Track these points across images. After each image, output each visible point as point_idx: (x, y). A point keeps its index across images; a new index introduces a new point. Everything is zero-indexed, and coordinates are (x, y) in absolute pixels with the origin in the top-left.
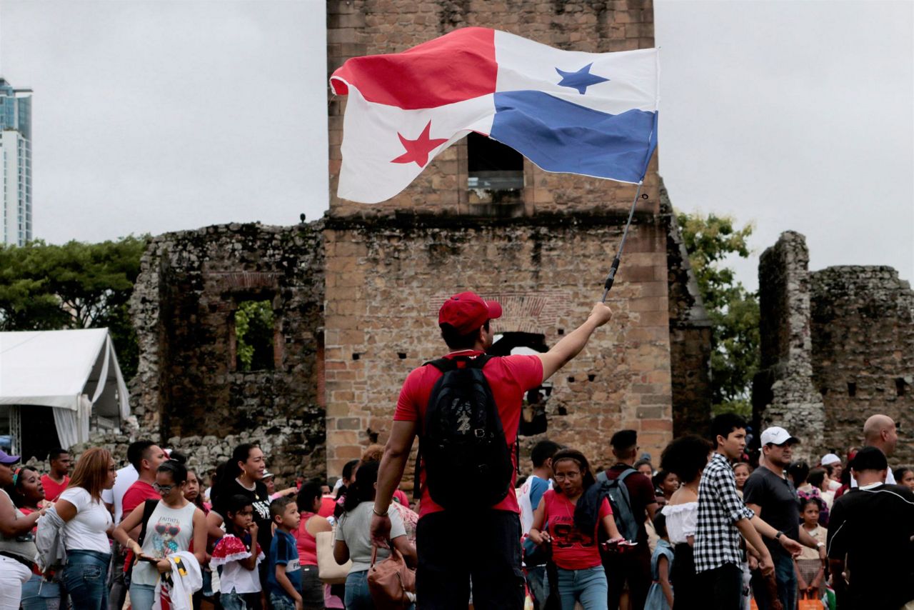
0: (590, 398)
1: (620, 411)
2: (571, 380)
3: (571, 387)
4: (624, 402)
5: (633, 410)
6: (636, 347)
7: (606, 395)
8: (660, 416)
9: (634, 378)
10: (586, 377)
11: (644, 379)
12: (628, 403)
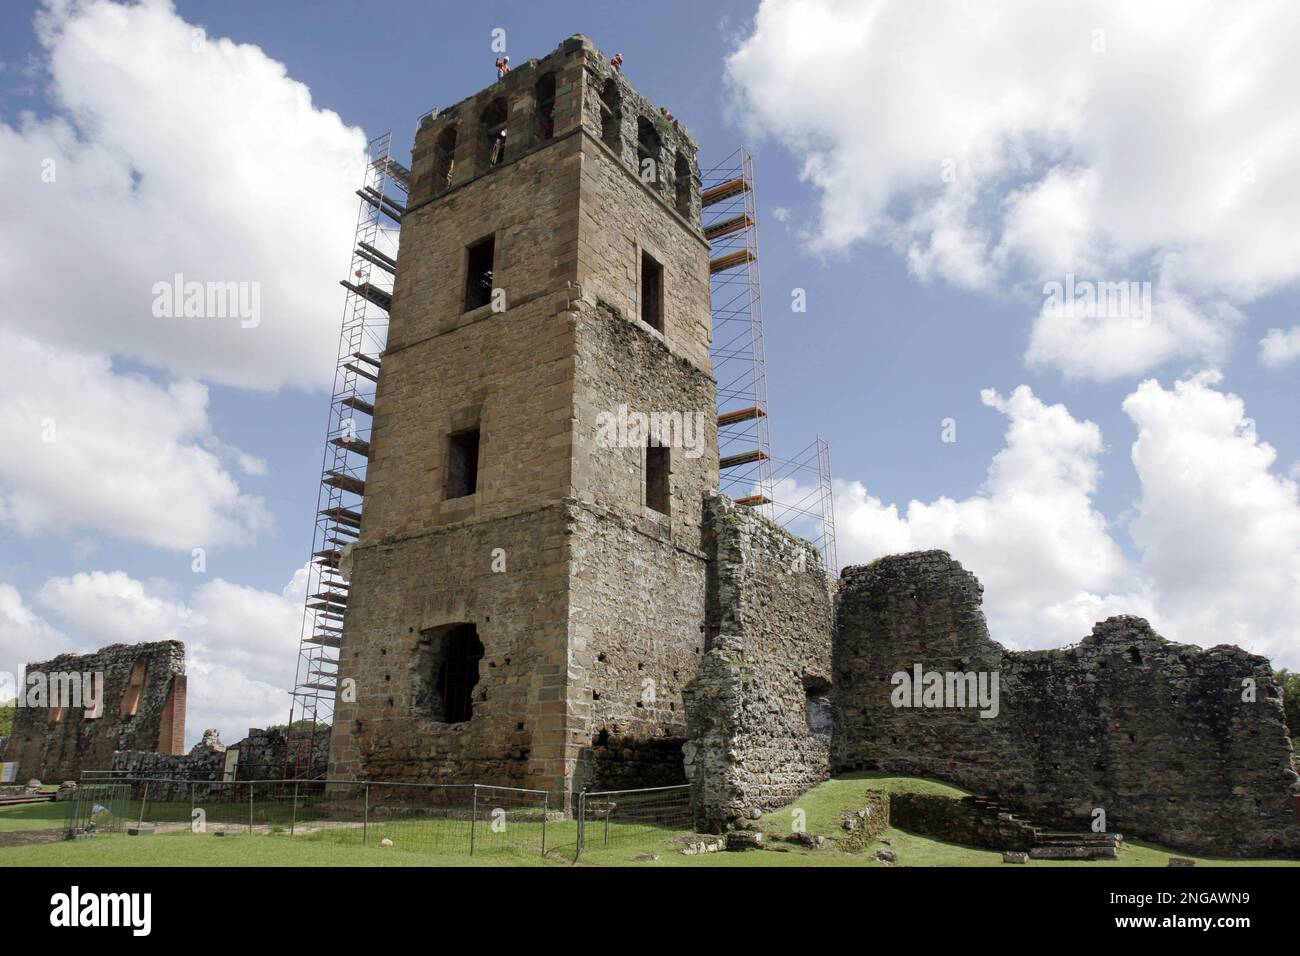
0: (504, 683)
1: (526, 695)
2: (493, 665)
3: (491, 672)
4: (529, 685)
5: (536, 693)
6: (542, 628)
7: (516, 678)
8: (557, 698)
9: (539, 658)
10: (503, 661)
11: (547, 659)
12: (533, 685)
